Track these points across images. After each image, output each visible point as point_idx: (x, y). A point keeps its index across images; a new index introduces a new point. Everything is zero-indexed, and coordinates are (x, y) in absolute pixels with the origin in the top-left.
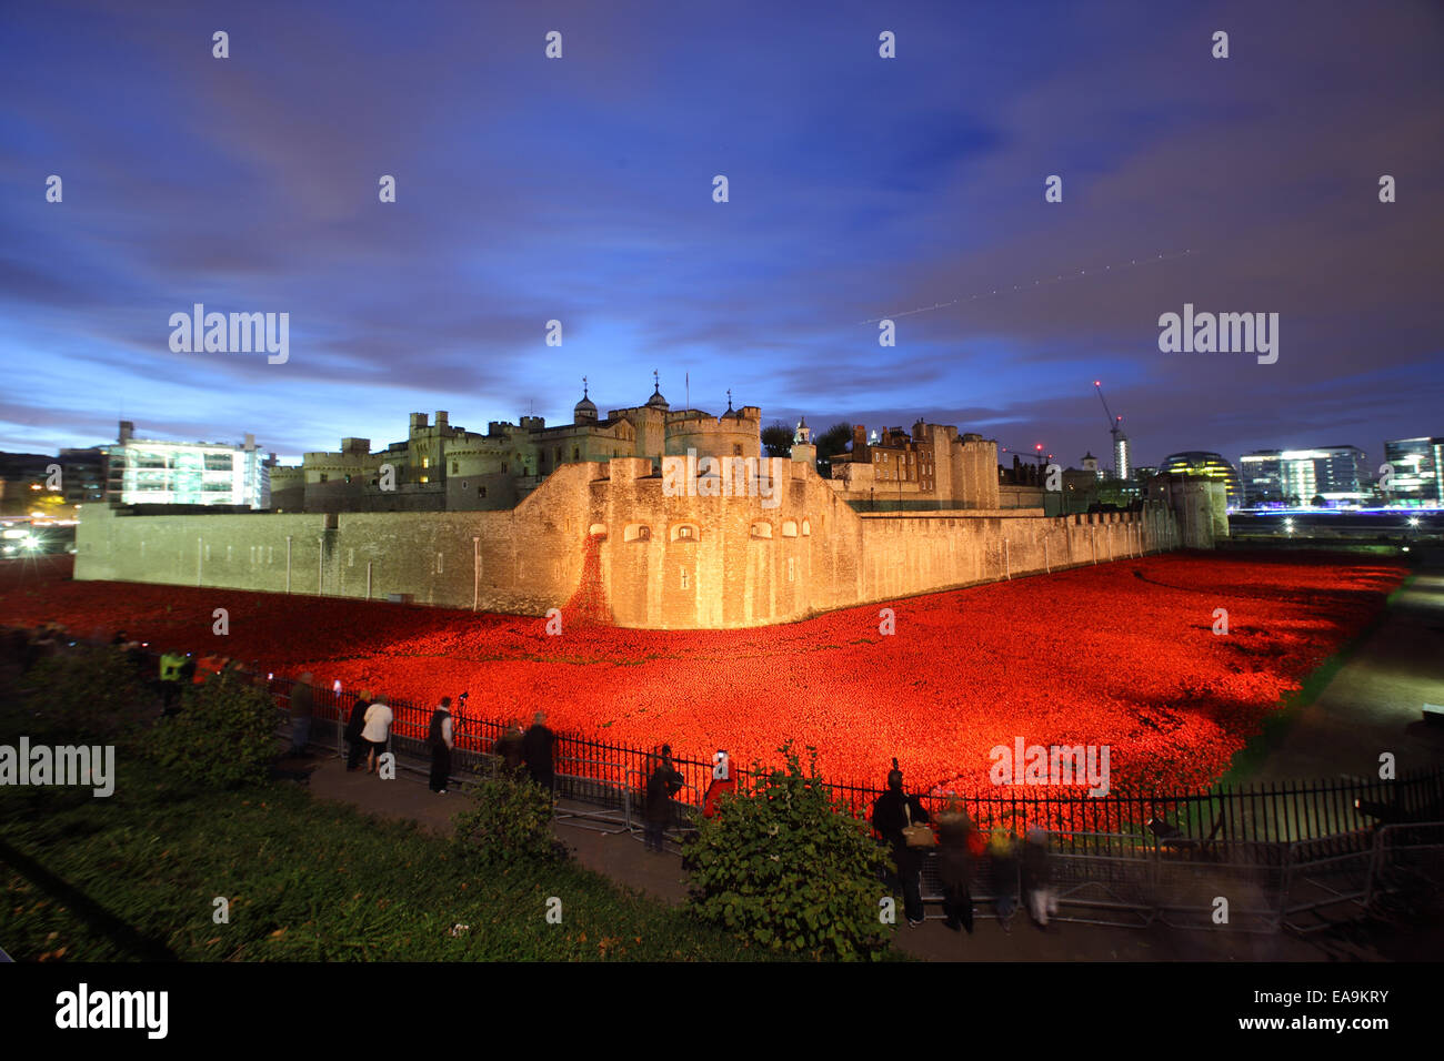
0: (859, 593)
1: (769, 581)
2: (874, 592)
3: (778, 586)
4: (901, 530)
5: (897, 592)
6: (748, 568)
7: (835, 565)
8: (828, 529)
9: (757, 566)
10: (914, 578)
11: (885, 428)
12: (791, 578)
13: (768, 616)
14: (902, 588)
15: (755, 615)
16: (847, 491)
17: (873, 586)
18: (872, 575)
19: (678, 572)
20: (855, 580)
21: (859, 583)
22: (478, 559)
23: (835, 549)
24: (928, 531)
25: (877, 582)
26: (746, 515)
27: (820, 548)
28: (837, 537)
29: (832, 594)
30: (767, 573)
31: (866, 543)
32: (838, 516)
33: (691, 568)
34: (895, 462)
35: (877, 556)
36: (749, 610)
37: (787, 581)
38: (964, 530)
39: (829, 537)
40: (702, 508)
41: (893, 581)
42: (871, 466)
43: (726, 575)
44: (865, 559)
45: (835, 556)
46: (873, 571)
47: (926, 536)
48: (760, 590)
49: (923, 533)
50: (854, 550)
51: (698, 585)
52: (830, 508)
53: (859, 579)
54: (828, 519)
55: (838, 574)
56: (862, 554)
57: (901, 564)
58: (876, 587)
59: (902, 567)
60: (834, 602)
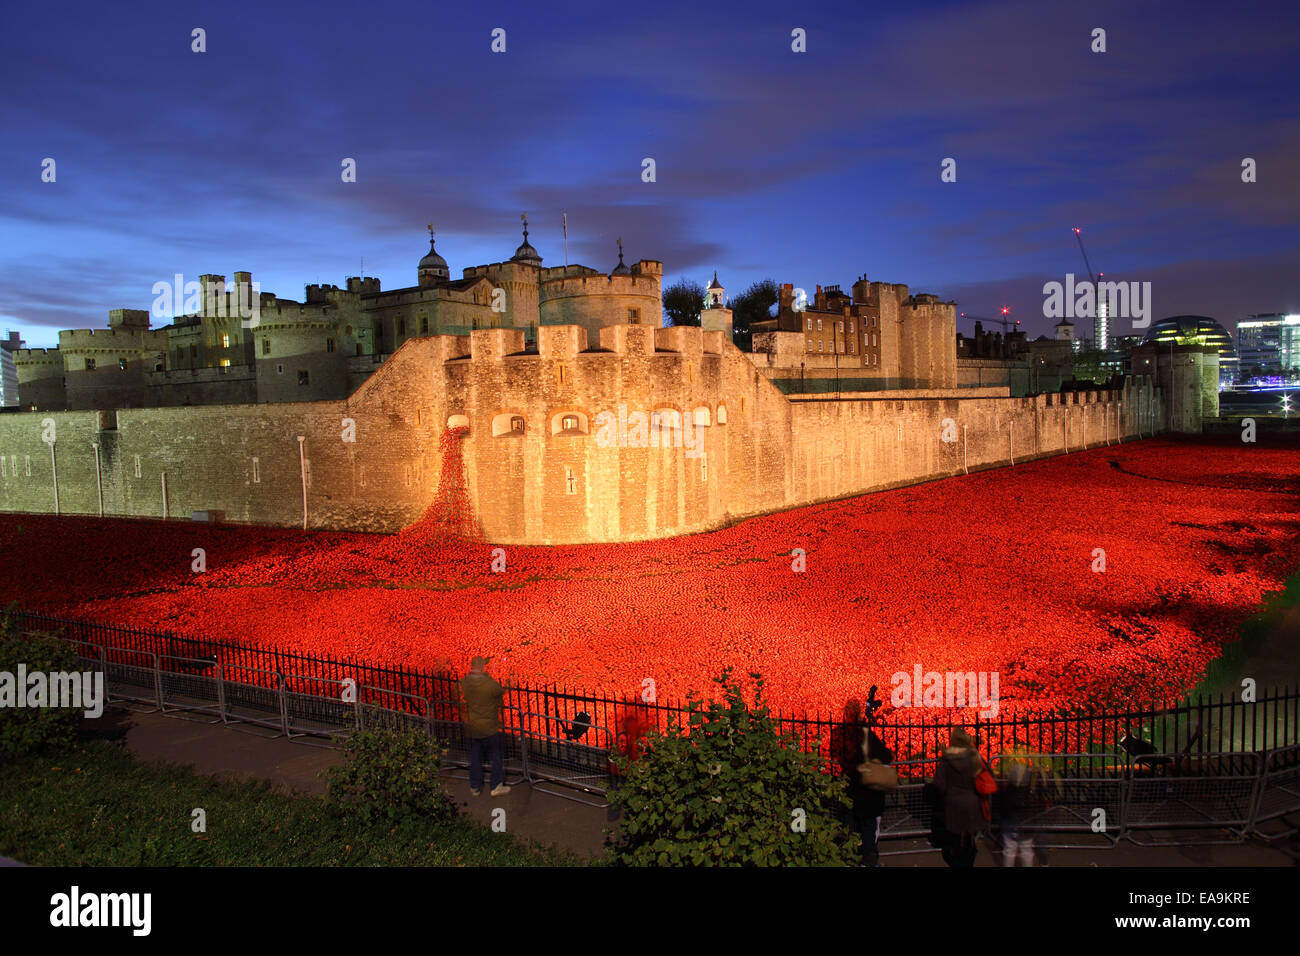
0: (787, 494)
1: (676, 482)
2: (804, 493)
3: (688, 486)
4: (838, 415)
5: (832, 491)
6: (650, 466)
7: (758, 461)
8: (748, 414)
9: (661, 463)
10: (853, 473)
11: (819, 287)
12: (704, 478)
13: (675, 524)
14: (840, 487)
15: (659, 524)
16: (771, 367)
17: (805, 485)
18: (803, 472)
19: (562, 472)
20: (783, 479)
21: (787, 482)
22: (305, 463)
23: (757, 440)
24: (871, 416)
25: (808, 481)
26: (647, 400)
27: (739, 440)
28: (760, 425)
29: (754, 496)
30: (675, 472)
31: (796, 431)
32: (762, 400)
33: (579, 469)
34: (832, 330)
35: (809, 448)
36: (652, 518)
37: (698, 481)
38: (915, 414)
39: (751, 426)
40: (591, 392)
41: (829, 478)
42: (802, 336)
43: (622, 475)
44: (795, 453)
45: (758, 449)
46: (804, 467)
47: (869, 422)
48: (665, 493)
49: (866, 419)
50: (781, 440)
51: (588, 490)
52: (751, 389)
53: (787, 476)
54: (750, 402)
55: (762, 471)
56: (791, 445)
57: (837, 457)
58: (808, 486)
59: (839, 461)
60: (757, 506)
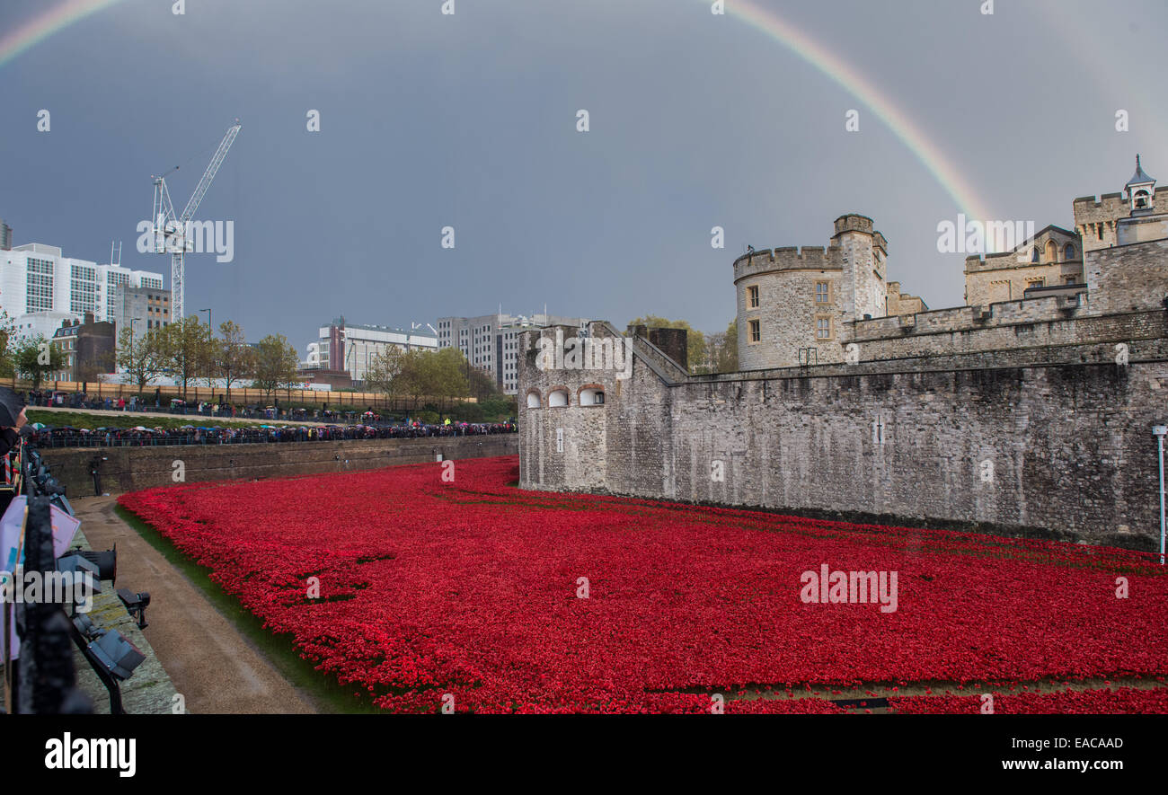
0: (666, 483)
1: (538, 449)
2: (688, 489)
3: (546, 455)
5: (730, 496)
7: (633, 442)
8: (624, 396)
9: (531, 433)
10: (766, 481)
12: (560, 449)
13: (538, 482)
14: (742, 495)
15: (531, 479)
17: (688, 480)
18: (685, 464)
20: (661, 467)
21: (666, 472)
23: (634, 423)
25: (693, 475)
26: (525, 386)
27: (616, 421)
28: (635, 408)
29: (629, 479)
30: (538, 440)
31: (677, 416)
32: (638, 382)
35: (693, 436)
37: (555, 452)
39: (626, 408)
41: (724, 479)
44: (675, 440)
45: (633, 431)
46: (688, 458)
47: (798, 409)
50: (659, 425)
53: (666, 466)
54: (626, 384)
55: (637, 455)
56: (670, 432)
57: (739, 454)
58: (693, 482)
59: (741, 459)
60: (633, 490)
